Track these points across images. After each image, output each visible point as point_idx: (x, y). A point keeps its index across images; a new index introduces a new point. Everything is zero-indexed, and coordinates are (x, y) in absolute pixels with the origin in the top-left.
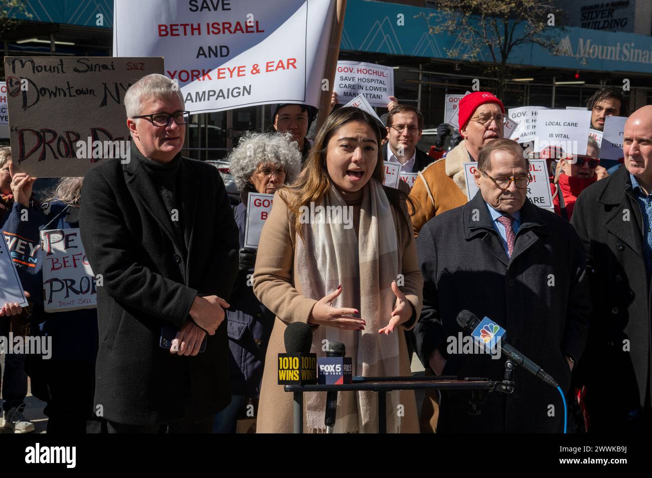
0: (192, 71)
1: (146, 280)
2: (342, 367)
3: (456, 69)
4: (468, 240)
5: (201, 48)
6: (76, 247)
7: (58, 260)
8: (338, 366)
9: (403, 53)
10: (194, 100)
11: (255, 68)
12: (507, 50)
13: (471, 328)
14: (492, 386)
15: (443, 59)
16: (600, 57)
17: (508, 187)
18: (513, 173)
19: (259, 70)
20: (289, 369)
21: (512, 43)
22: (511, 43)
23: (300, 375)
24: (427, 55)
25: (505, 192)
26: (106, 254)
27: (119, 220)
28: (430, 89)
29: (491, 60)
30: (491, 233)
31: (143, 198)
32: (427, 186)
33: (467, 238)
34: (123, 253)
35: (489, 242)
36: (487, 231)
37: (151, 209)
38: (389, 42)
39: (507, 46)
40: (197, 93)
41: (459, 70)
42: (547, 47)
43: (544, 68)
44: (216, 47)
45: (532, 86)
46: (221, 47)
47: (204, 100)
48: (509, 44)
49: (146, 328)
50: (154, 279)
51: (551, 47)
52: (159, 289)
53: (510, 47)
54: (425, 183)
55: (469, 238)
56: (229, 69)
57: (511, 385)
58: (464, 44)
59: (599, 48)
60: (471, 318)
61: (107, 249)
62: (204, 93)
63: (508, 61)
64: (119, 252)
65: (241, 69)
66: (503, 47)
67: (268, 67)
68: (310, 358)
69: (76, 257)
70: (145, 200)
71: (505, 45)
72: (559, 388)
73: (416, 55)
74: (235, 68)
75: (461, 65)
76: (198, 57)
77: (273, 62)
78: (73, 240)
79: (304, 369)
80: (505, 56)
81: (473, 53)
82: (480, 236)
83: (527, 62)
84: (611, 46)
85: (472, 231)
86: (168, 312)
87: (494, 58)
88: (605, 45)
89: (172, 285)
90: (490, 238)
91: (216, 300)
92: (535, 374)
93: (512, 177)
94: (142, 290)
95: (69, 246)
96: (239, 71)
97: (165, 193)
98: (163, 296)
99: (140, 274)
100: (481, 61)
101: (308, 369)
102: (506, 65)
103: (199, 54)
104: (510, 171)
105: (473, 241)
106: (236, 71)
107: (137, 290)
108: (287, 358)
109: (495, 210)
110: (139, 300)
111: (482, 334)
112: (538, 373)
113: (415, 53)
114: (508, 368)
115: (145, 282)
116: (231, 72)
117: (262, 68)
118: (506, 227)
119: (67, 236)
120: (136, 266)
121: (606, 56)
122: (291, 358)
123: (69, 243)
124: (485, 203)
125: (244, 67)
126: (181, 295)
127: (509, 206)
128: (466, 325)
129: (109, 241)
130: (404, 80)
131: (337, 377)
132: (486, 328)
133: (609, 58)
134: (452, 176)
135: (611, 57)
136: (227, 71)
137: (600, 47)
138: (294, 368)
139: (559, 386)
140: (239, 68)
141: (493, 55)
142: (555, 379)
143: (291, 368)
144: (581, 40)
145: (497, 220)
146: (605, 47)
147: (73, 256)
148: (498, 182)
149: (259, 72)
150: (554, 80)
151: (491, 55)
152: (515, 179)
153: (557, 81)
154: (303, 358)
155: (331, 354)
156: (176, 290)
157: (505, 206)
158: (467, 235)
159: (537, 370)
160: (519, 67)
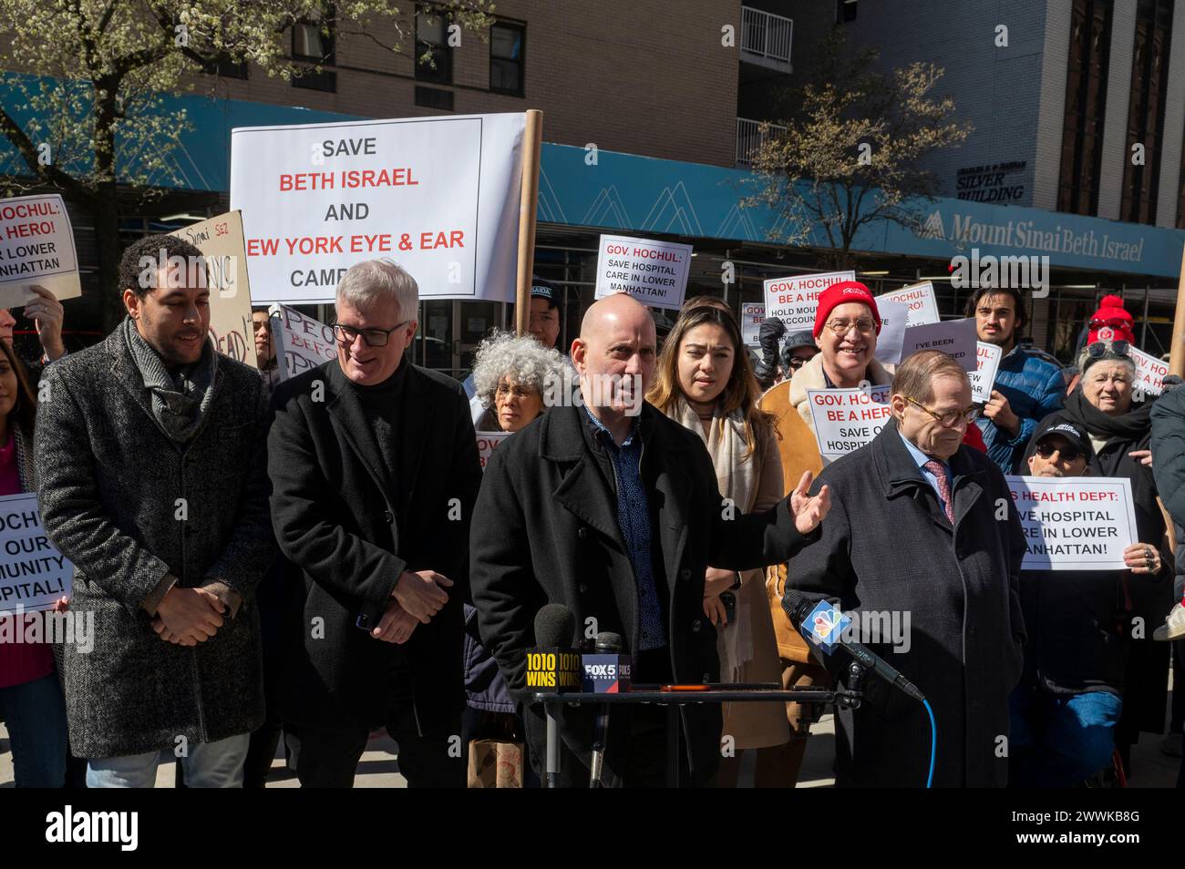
0: (318, 239)
1: (337, 544)
2: (617, 669)
3: (778, 257)
4: (891, 499)
5: (332, 207)
8: (611, 667)
9: (702, 234)
10: (319, 282)
11: (404, 241)
12: (850, 230)
13: (802, 615)
14: (829, 698)
15: (760, 242)
16: (984, 242)
19: (410, 243)
20: (541, 670)
21: (859, 219)
22: (857, 222)
23: (557, 679)
24: (738, 237)
26: (288, 504)
27: (311, 459)
28: (741, 286)
29: (828, 244)
30: (922, 489)
31: (348, 430)
33: (888, 496)
34: (310, 506)
36: (916, 487)
37: (357, 446)
38: (683, 218)
39: (851, 224)
40: (323, 272)
41: (781, 258)
42: (908, 226)
43: (904, 256)
44: (352, 205)
45: (885, 281)
46: (358, 205)
47: (333, 284)
48: (854, 221)
49: (341, 607)
50: (348, 543)
51: (914, 226)
52: (353, 559)
53: (855, 227)
55: (891, 496)
56: (366, 237)
57: (857, 697)
58: (789, 221)
59: (982, 228)
61: (290, 499)
62: (332, 271)
63: (851, 246)
64: (307, 503)
65: (384, 239)
66: (844, 226)
67: (423, 241)
68: (571, 656)
70: (349, 432)
71: (848, 222)
72: (925, 702)
73: (721, 237)
74: (375, 237)
75: (785, 252)
76: (326, 220)
77: (431, 234)
79: (563, 670)
80: (847, 240)
81: (802, 233)
82: (908, 492)
83: (879, 248)
84: (1000, 226)
85: (895, 486)
86: (365, 590)
87: (833, 243)
88: (991, 224)
89: (373, 552)
91: (433, 577)
92: (892, 682)
94: (329, 559)
96: (381, 243)
97: (380, 423)
98: (358, 568)
99: (330, 536)
100: (815, 246)
101: (569, 670)
102: (849, 252)
103: (328, 215)
106: (378, 240)
107: (325, 557)
108: (538, 655)
110: (326, 571)
112: (896, 680)
113: (720, 233)
114: (853, 673)
115: (335, 549)
116: (371, 243)
117: (415, 241)
118: (939, 477)
120: (324, 524)
121: (993, 240)
122: (544, 655)
125: (389, 236)
126: (383, 569)
129: (295, 486)
130: (705, 273)
131: (611, 682)
133: (996, 243)
134: (796, 406)
135: (999, 241)
136: (363, 240)
137: (985, 227)
138: (549, 669)
139: (926, 698)
140: (382, 237)
141: (831, 236)
142: (921, 689)
143: (544, 669)
144: (958, 217)
145: (924, 467)
146: (991, 227)
149: (411, 248)
150: (918, 274)
151: (828, 237)
153: (921, 276)
154: (561, 655)
155: (602, 650)
156: (376, 562)
159: (895, 676)
160: (868, 254)
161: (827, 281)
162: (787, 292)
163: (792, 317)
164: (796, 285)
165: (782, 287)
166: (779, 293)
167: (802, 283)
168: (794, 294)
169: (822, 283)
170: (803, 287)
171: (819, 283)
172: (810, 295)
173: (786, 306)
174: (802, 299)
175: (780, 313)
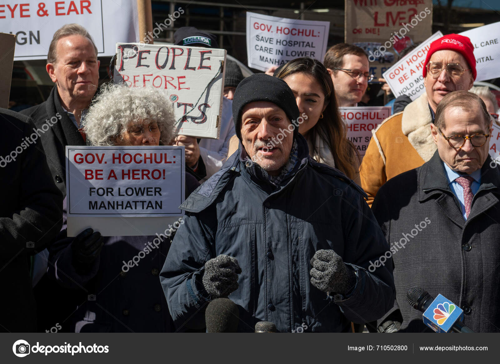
4: (421, 202)
6: (148, 66)
7: (128, 77)
13: (423, 307)
17: (463, 146)
18: (468, 132)
25: (461, 152)
30: (446, 195)
32: (379, 147)
33: (421, 200)
35: (443, 204)
36: (442, 192)
54: (378, 144)
55: (423, 200)
60: (422, 295)
67: (57, 8)
69: (147, 78)
77: (64, 3)
78: (146, 58)
82: (435, 197)
85: (427, 193)
90: (445, 199)
93: (467, 136)
95: (142, 64)
104: (464, 129)
105: (428, 202)
109: (453, 170)
111: (436, 314)
118: (464, 188)
119: (141, 53)
123: (142, 60)
124: (442, 163)
125: (28, 5)
127: (466, 167)
128: (417, 304)
132: (441, 307)
134: (407, 135)
145: (455, 181)
147: (144, 75)
148: (452, 142)
152: (469, 137)
157: (462, 167)
158: (421, 198)
161: (424, 49)
162: (402, 73)
163: (414, 88)
164: (405, 65)
165: (397, 72)
166: (397, 77)
167: (409, 61)
168: (407, 71)
169: (422, 52)
170: (410, 63)
171: (420, 54)
172: (418, 65)
173: (406, 83)
174: (414, 72)
175: (405, 90)
